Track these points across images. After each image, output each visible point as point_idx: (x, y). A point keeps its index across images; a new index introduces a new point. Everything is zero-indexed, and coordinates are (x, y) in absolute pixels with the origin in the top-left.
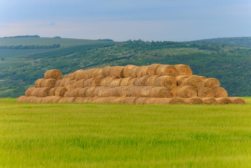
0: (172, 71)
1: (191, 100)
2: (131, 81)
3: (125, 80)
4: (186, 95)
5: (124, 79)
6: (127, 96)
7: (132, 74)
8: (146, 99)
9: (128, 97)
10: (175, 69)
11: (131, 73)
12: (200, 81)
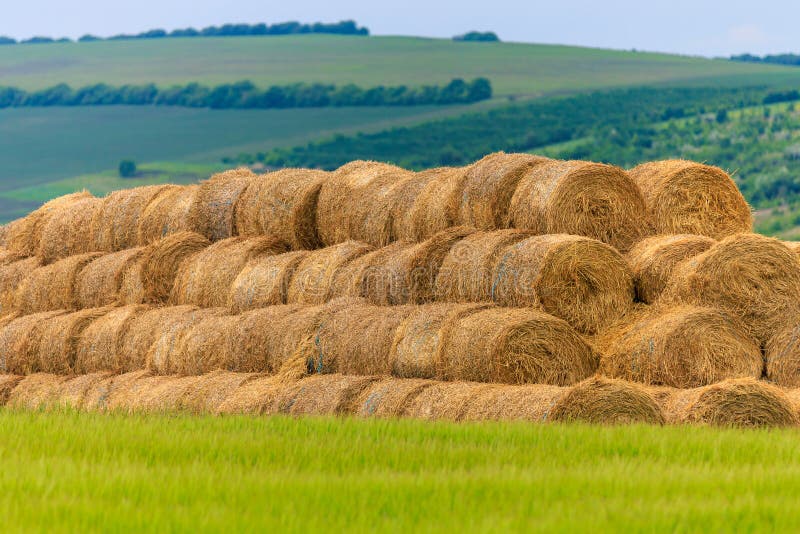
0: (605, 204)
1: (703, 398)
2: (350, 268)
3: (320, 265)
4: (684, 367)
5: (315, 254)
6: (311, 369)
7: (368, 225)
8: (419, 391)
9: (313, 378)
10: (630, 189)
11: (363, 220)
12: (783, 275)
